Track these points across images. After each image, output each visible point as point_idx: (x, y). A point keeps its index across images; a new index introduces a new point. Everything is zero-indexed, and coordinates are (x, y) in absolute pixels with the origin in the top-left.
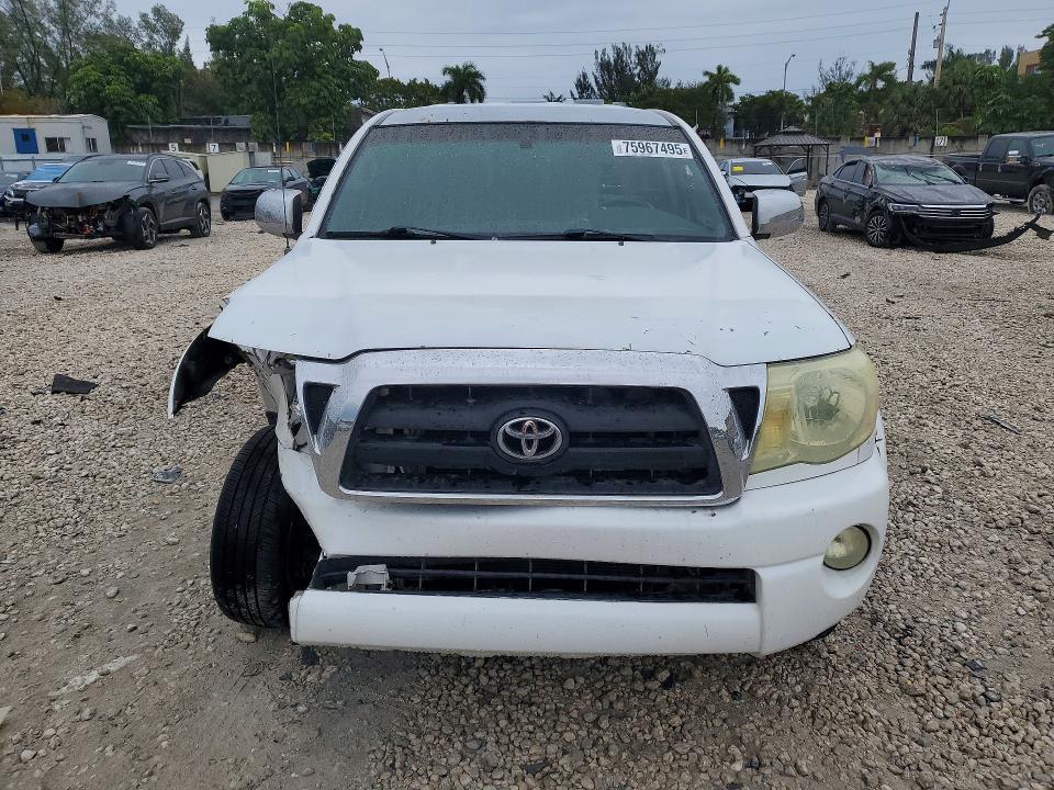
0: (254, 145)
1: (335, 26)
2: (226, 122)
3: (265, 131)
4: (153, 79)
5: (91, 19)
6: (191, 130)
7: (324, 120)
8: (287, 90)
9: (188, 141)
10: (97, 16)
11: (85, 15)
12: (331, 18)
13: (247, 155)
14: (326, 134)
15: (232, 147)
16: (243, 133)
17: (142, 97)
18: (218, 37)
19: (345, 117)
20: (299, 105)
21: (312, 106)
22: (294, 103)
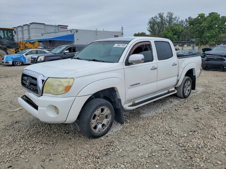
0: (195, 45)
1: (220, 17)
2: (192, 40)
3: (198, 42)
4: (177, 32)
5: (175, 21)
6: (182, 42)
7: (213, 39)
8: (205, 33)
9: (181, 44)
10: (176, 21)
11: (173, 20)
12: (219, 15)
13: (192, 47)
14: (213, 42)
15: (190, 45)
16: (193, 42)
17: (174, 36)
18: (191, 22)
19: (219, 38)
20: (207, 36)
21: (210, 36)
22: (206, 35)
